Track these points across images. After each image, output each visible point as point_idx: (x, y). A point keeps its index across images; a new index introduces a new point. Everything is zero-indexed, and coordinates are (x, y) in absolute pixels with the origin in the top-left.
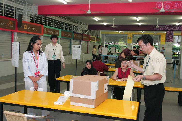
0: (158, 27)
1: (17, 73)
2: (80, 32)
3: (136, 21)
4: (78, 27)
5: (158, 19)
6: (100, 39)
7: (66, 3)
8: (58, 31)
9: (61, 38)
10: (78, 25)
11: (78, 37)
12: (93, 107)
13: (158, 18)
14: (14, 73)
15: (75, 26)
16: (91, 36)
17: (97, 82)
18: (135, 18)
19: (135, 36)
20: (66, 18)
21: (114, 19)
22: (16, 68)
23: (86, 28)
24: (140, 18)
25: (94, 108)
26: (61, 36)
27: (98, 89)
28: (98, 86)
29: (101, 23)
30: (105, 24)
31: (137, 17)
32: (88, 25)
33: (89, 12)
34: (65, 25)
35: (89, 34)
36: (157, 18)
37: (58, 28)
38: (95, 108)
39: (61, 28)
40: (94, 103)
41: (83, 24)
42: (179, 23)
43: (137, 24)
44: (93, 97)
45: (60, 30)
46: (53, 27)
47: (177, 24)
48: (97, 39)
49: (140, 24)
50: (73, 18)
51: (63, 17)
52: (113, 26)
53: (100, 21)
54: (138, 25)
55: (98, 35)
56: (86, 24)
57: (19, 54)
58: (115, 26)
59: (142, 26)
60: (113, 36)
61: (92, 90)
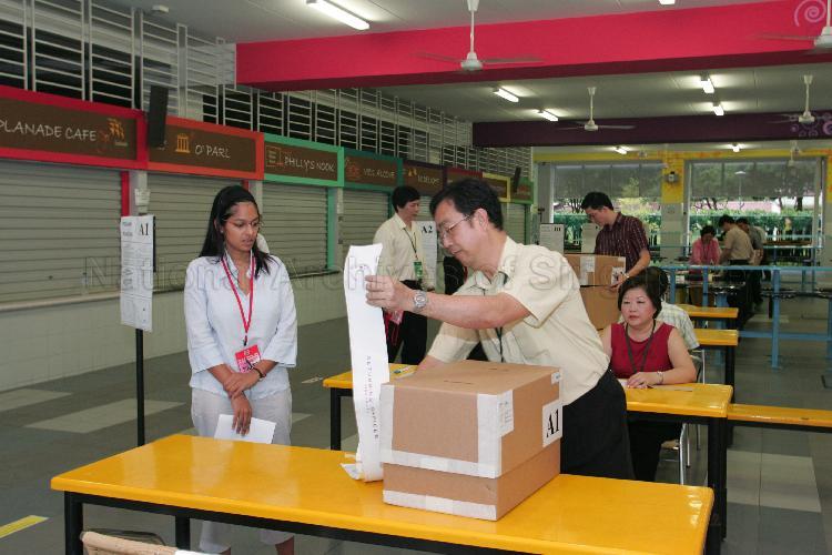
0: (812, 119)
1: (146, 355)
2: (435, 159)
3: (700, 95)
4: (424, 133)
5: (808, 80)
6: (529, 187)
7: (363, 26)
8: (333, 158)
9: (345, 189)
10: (426, 127)
11: (426, 179)
12: (490, 512)
13: (811, 77)
14: (134, 358)
15: (408, 130)
16: (485, 175)
17: (508, 396)
18: (694, 81)
19: (696, 165)
20: (365, 96)
21: (592, 91)
22: (139, 333)
23: (462, 135)
24: (717, 81)
25: (494, 518)
26: (346, 179)
27: (510, 427)
28: (511, 413)
29: (534, 113)
30: (552, 115)
31: (704, 78)
32: (471, 125)
33: (472, 61)
34: (364, 126)
35: (478, 168)
36: (805, 77)
37: (331, 142)
38: (500, 517)
39: (343, 144)
40: (494, 494)
41: (449, 118)
43: (708, 107)
44: (488, 466)
45: (341, 152)
46: (306, 138)
48: (514, 190)
49: (720, 110)
50: (399, 92)
51: (354, 93)
52: (592, 126)
53: (525, 103)
54: (711, 116)
55: (518, 171)
56: (462, 120)
57: (151, 268)
58: (597, 121)
59: (729, 116)
60: (593, 171)
61: (481, 432)
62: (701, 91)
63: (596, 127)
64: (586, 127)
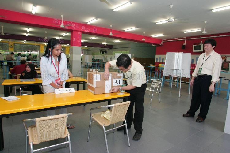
3: (26, 32)
5: (46, 32)
18: (26, 29)
24: (31, 29)
31: (29, 28)
42: (59, 37)
47: (57, 38)
54: (25, 36)
59: (28, 36)
62: (26, 31)
63: (4, 34)
64: (1, 34)
